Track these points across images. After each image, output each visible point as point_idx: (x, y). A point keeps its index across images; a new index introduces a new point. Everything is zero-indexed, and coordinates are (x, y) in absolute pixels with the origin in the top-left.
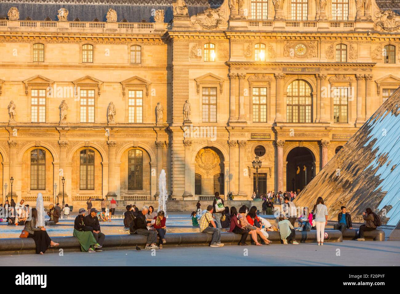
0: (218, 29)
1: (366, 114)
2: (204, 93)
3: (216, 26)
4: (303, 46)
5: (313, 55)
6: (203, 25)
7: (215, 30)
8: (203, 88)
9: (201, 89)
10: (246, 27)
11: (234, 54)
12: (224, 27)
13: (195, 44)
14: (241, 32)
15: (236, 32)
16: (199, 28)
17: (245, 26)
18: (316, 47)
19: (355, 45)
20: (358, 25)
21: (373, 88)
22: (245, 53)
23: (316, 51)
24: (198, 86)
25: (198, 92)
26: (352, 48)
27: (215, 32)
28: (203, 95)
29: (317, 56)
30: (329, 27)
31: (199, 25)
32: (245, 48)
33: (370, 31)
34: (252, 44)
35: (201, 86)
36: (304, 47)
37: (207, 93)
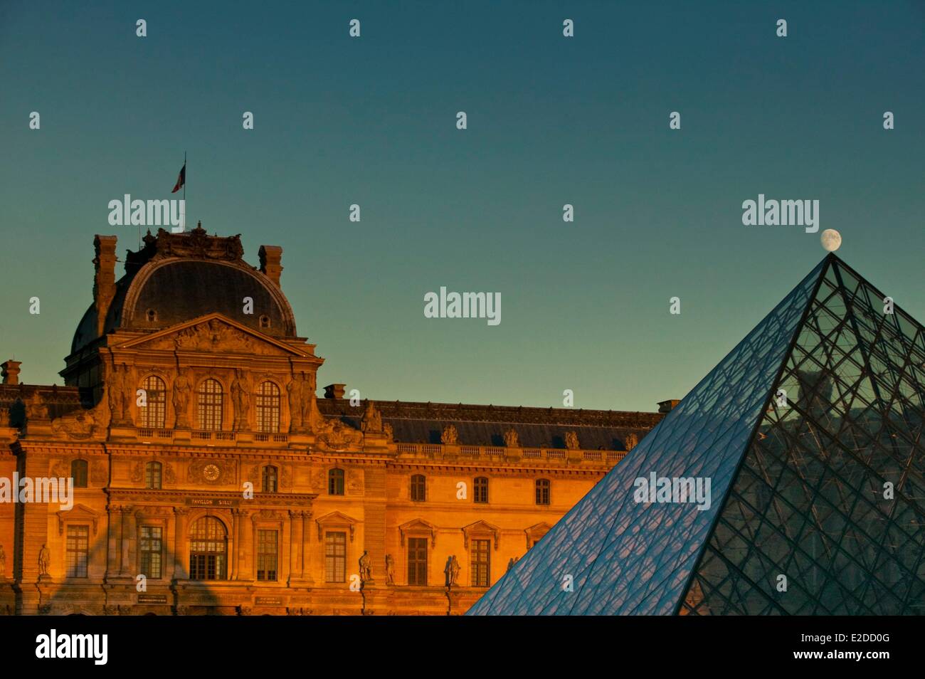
0: (92, 440)
1: (303, 568)
2: (69, 534)
3: (90, 435)
4: (214, 467)
5: (229, 480)
6: (71, 434)
7: (87, 440)
8: (69, 526)
9: (65, 528)
10: (134, 438)
11: (117, 477)
12: (102, 437)
13: (58, 460)
14: (127, 444)
15: (120, 444)
16: (65, 437)
17: (134, 435)
18: (234, 469)
19: (288, 468)
20: (294, 439)
21: (313, 531)
22: (132, 476)
23: (234, 475)
24: (61, 523)
25: (61, 532)
26: (284, 472)
27: (90, 444)
28: (68, 537)
29: (235, 482)
30: (253, 441)
31: (64, 433)
32: (132, 469)
33: (310, 448)
34: (142, 463)
35: (66, 523)
36: (217, 469)
37: (74, 534)
